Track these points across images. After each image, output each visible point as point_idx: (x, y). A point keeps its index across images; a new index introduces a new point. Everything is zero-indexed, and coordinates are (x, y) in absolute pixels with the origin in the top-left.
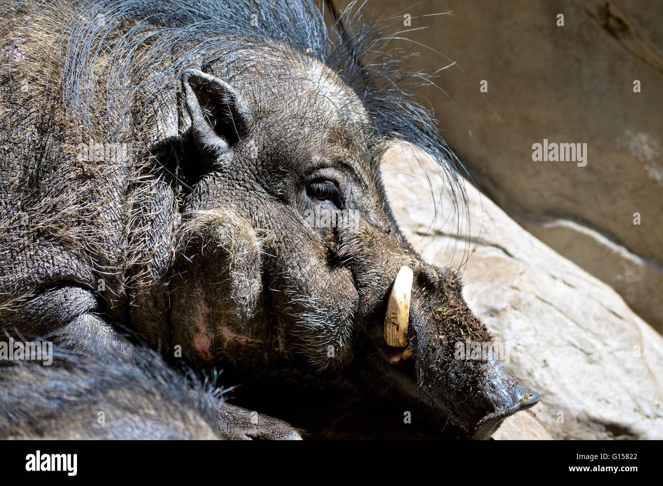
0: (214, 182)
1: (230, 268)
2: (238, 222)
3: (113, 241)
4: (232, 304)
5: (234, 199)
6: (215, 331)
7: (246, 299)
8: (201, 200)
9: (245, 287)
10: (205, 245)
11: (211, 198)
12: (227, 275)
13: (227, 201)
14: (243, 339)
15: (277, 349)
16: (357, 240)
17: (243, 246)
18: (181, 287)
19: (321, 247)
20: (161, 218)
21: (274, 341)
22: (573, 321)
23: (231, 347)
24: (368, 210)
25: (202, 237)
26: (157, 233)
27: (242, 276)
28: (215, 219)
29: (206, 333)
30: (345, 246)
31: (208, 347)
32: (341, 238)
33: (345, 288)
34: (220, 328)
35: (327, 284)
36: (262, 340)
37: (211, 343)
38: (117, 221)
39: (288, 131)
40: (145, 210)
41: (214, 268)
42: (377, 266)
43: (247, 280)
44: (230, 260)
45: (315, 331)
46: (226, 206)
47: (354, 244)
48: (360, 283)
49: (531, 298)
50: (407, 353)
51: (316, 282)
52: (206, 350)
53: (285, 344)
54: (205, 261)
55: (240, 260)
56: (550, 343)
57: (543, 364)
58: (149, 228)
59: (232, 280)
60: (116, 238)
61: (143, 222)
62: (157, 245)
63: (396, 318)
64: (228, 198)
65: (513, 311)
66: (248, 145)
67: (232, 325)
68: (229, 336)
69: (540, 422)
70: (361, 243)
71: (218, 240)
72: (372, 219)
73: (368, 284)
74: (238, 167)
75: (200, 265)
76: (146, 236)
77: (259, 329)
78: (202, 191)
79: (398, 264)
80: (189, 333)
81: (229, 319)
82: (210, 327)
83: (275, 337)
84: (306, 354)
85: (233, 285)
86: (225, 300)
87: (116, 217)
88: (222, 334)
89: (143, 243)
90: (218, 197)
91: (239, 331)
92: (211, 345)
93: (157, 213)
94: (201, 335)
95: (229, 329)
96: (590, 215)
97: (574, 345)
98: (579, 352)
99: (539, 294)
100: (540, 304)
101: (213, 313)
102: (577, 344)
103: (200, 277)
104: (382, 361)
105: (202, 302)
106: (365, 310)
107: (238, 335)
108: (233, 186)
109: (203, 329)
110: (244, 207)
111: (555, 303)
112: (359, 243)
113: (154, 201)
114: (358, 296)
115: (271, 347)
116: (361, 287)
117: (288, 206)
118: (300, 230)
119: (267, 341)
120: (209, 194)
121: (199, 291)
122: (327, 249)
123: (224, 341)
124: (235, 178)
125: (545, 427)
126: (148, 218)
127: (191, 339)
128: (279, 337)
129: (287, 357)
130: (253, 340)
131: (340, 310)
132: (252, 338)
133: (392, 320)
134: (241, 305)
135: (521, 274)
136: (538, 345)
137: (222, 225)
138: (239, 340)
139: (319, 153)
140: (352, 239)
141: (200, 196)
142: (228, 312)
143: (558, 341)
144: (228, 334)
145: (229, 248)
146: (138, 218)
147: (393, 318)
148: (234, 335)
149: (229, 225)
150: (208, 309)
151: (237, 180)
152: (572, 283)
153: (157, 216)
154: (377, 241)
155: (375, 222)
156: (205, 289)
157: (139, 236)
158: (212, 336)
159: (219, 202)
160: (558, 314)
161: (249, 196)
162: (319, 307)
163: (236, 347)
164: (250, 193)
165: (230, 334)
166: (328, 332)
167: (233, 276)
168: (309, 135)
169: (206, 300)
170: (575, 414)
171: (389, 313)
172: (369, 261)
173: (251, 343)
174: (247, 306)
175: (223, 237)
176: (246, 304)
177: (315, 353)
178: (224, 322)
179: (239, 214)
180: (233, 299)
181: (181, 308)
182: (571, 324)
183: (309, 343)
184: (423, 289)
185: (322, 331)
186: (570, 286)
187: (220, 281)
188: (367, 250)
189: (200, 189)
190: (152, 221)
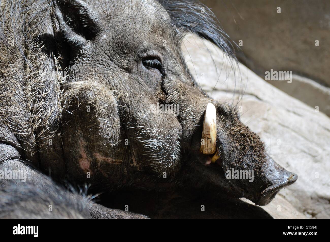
0: (83, 65)
1: (97, 116)
2: (100, 87)
3: (22, 114)
4: (100, 138)
5: (97, 74)
6: (92, 156)
7: (109, 135)
8: (75, 77)
9: (108, 127)
10: (80, 103)
11: (81, 75)
12: (95, 120)
13: (93, 75)
14: (110, 160)
15: (132, 165)
16: (176, 92)
17: (104, 102)
18: (68, 131)
19: (154, 98)
20: (50, 96)
21: (130, 160)
22: (303, 137)
23: (103, 165)
24: (180, 73)
25: (78, 98)
26: (48, 105)
27: (105, 120)
28: (85, 87)
29: (86, 158)
30: (170, 96)
31: (89, 166)
32: (167, 91)
33: (172, 122)
34: (95, 154)
35: (161, 121)
36: (122, 160)
37: (91, 164)
38: (22, 102)
39: (127, 27)
40: (39, 93)
41: (87, 117)
42: (190, 106)
43: (109, 123)
44: (97, 111)
45: (157, 150)
46: (92, 78)
47: (175, 94)
48: (181, 118)
49: (276, 124)
50: (215, 158)
51: (154, 120)
52: (88, 169)
53: (137, 161)
54: (81, 113)
55: (102, 111)
56: (290, 152)
57: (287, 165)
58: (43, 103)
59: (99, 123)
60: (23, 112)
61: (38, 100)
62: (49, 112)
63: (209, 135)
64: (93, 73)
65: (265, 134)
66: (102, 38)
67: (102, 152)
68: (101, 159)
69: (288, 201)
70: (179, 93)
71: (88, 99)
72: (183, 78)
73: (187, 118)
74: (97, 52)
75: (78, 116)
76: (42, 108)
77: (119, 153)
78: (75, 72)
79: (203, 103)
80: (76, 159)
81: (100, 148)
82: (88, 154)
83: (130, 158)
84: (151, 165)
85: (100, 126)
86: (96, 136)
87: (21, 99)
88: (96, 158)
89: (41, 113)
90: (86, 74)
91: (106, 155)
92: (90, 165)
93: (47, 93)
94: (83, 159)
95: (100, 154)
96: (307, 70)
97: (304, 152)
98: (308, 156)
99: (280, 122)
100: (281, 128)
101: (89, 145)
102: (306, 150)
103: (79, 123)
104: (200, 165)
105: (82, 139)
106: (187, 133)
107: (106, 157)
108: (95, 65)
109: (84, 155)
110: (104, 78)
111: (291, 126)
112: (177, 94)
113: (44, 86)
114: (181, 127)
115: (128, 164)
116: (183, 120)
117: (132, 74)
118: (142, 89)
119: (125, 160)
120: (80, 73)
121: (79, 132)
122: (158, 99)
123: (98, 162)
124: (96, 60)
125: (292, 204)
126: (42, 97)
127: (78, 163)
128: (133, 157)
129: (138, 169)
130: (116, 160)
131: (171, 136)
132: (115, 159)
133: (207, 136)
134: (106, 139)
135: (268, 110)
136: (282, 153)
137: (90, 90)
138: (107, 161)
139: (147, 39)
140: (174, 91)
141: (75, 75)
142: (98, 143)
143: (294, 150)
144: (100, 157)
145: (95, 104)
146: (35, 98)
147: (208, 134)
148: (104, 158)
149: (94, 90)
150: (86, 143)
151: (98, 61)
152: (300, 113)
153: (47, 95)
154: (188, 91)
155: (185, 80)
156: (83, 131)
157: (37, 109)
158: (90, 159)
159: (87, 76)
160: (293, 133)
161: (107, 71)
162: (159, 135)
163: (106, 165)
164: (107, 69)
165: (101, 157)
166: (165, 150)
167: (99, 121)
168: (139, 29)
169: (84, 137)
170: (309, 194)
171: (205, 132)
172: (185, 104)
173: (115, 162)
174: (110, 139)
175: (91, 97)
176: (109, 138)
177: (158, 164)
178: (97, 150)
179: (100, 82)
180: (100, 135)
181: (69, 144)
182: (302, 139)
183: (154, 158)
184: (222, 116)
185: (162, 149)
186: (299, 115)
187: (91, 124)
188: (183, 97)
189: (74, 71)
190: (44, 98)
